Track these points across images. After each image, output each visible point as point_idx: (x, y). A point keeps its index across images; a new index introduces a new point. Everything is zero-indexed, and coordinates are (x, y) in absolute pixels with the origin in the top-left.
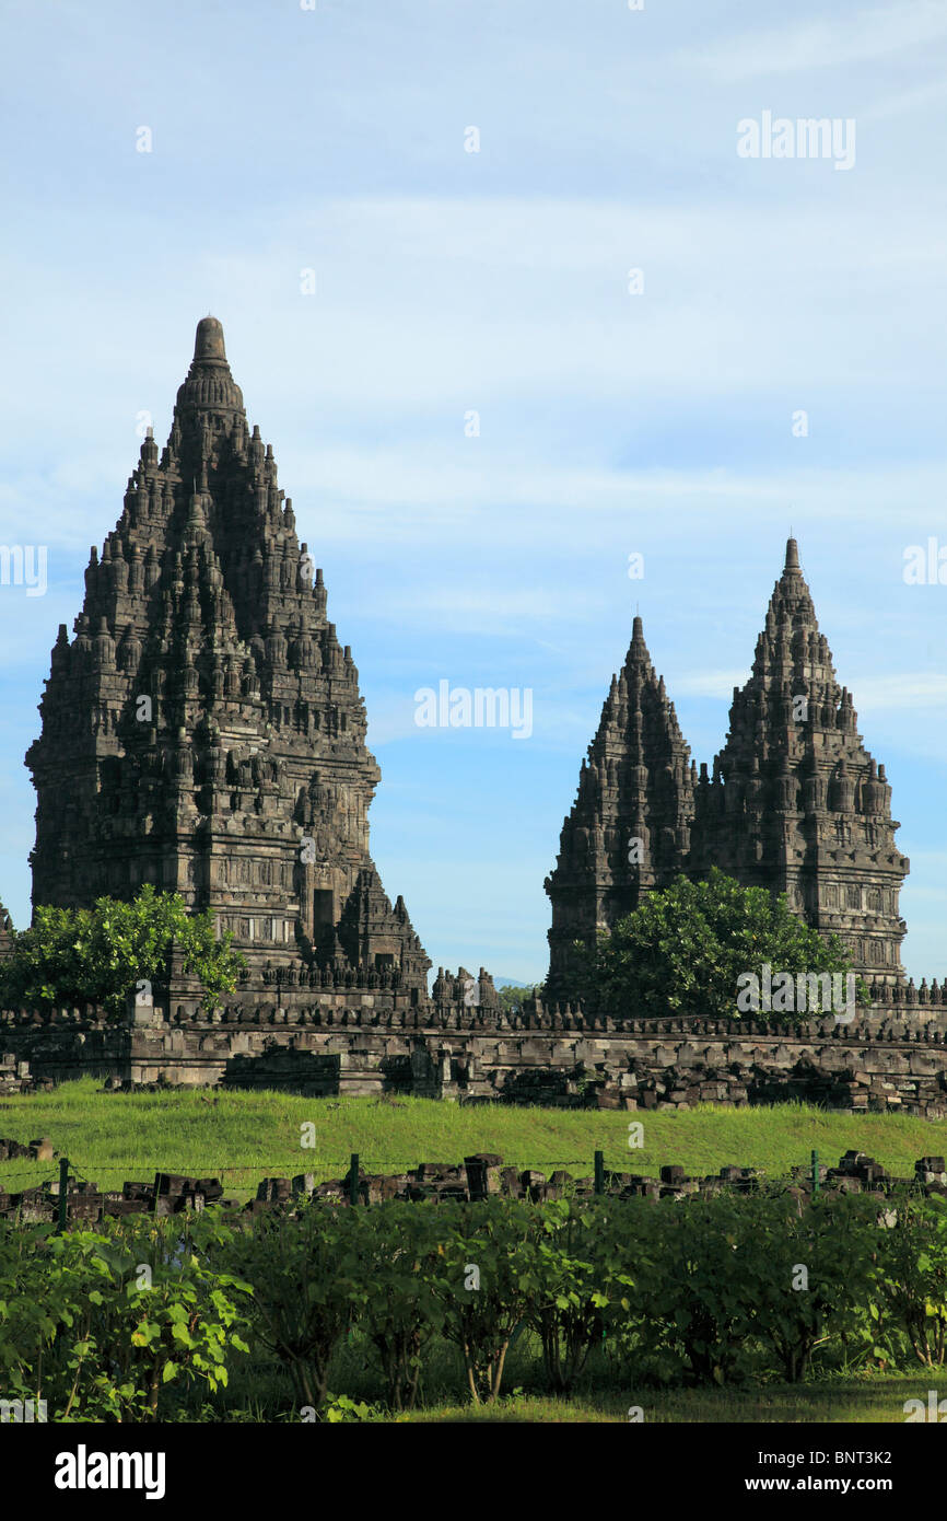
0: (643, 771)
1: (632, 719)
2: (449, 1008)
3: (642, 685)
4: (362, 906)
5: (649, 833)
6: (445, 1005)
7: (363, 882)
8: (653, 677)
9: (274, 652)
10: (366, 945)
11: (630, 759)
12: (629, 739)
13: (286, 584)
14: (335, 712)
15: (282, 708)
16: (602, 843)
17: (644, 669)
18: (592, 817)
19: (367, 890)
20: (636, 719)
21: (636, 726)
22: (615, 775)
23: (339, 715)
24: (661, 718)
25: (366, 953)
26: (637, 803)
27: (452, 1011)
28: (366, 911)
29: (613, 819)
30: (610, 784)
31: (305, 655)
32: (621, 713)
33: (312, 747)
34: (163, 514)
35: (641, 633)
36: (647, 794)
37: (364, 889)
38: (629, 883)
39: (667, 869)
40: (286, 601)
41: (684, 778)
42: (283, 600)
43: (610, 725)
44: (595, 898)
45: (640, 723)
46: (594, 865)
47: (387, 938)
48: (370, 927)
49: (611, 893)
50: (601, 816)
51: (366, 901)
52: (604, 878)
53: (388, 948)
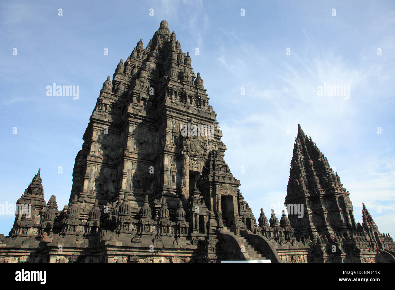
0: (311, 161)
1: (304, 149)
2: (269, 232)
3: (304, 140)
4: (211, 167)
5: (318, 178)
6: (267, 230)
7: (212, 156)
8: (307, 137)
9: (171, 74)
10: (214, 189)
11: (306, 159)
12: (304, 153)
13: (180, 61)
14: (200, 100)
15: (173, 91)
16: (304, 183)
17: (304, 136)
18: (299, 175)
19: (214, 159)
20: (305, 148)
21: (305, 150)
22: (303, 163)
23: (202, 100)
24: (313, 147)
25: (214, 194)
26: (312, 171)
27: (272, 234)
28: (214, 170)
29: (305, 176)
30: (302, 166)
31: (185, 77)
32: (300, 147)
33: (188, 109)
34: (142, 58)
35: (301, 127)
36: (314, 168)
37: (212, 159)
38: (316, 194)
39: (327, 189)
40: (179, 66)
41: (325, 162)
42: (178, 65)
43: (298, 150)
44: (305, 200)
45: (306, 149)
46: (303, 189)
47: (227, 185)
48: (216, 178)
49: (310, 198)
50: (301, 175)
51: (214, 165)
52: (307, 194)
53: (229, 191)
